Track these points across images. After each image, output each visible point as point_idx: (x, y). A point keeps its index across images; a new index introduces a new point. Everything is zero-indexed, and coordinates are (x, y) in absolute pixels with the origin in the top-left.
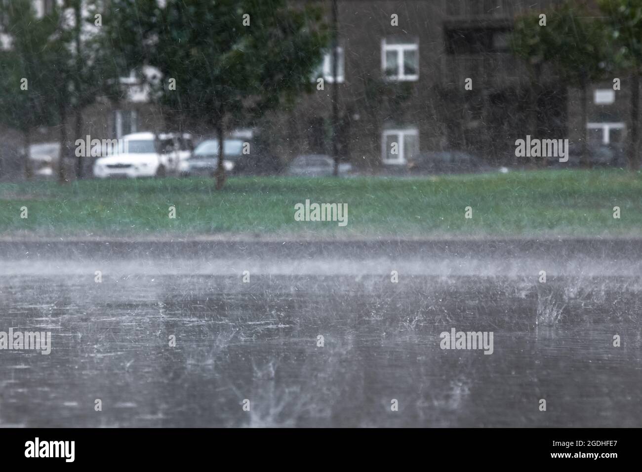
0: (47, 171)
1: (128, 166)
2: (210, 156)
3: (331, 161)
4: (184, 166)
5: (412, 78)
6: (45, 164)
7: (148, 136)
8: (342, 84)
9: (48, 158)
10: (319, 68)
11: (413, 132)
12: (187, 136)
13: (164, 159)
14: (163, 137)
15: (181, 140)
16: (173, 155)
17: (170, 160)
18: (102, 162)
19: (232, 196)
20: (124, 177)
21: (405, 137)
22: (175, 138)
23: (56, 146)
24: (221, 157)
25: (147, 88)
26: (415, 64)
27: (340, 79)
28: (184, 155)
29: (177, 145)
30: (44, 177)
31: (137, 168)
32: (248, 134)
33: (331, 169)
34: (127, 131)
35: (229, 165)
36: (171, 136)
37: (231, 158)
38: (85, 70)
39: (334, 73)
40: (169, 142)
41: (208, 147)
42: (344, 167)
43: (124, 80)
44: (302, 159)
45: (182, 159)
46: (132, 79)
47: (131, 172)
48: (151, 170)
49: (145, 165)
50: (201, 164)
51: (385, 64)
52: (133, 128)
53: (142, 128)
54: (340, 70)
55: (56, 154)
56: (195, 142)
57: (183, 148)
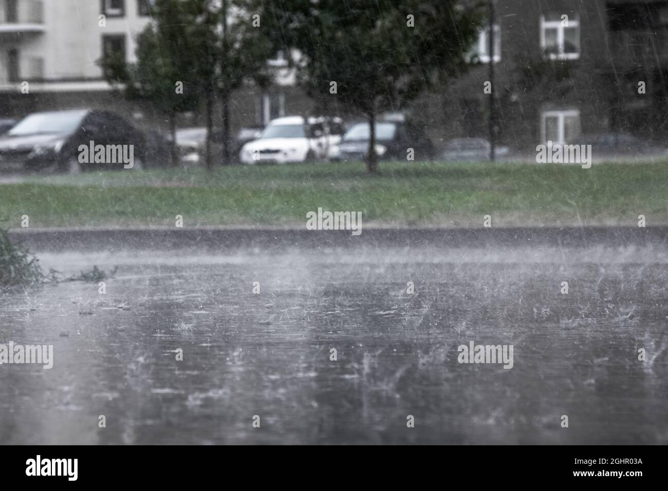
0: (194, 157)
1: (276, 151)
2: (362, 141)
3: (488, 145)
4: (334, 151)
5: (573, 56)
6: (191, 150)
7: (297, 120)
8: (499, 64)
9: (194, 144)
10: (474, 47)
11: (574, 113)
12: (337, 120)
13: (313, 143)
14: (312, 120)
15: (331, 124)
16: (323, 140)
17: (320, 145)
18: (249, 147)
19: (384, 182)
20: (273, 163)
21: (566, 118)
22: (324, 122)
23: (202, 132)
24: (373, 141)
25: (294, 71)
26: (576, 42)
27: (497, 58)
28: (335, 139)
29: (327, 129)
30: (190, 163)
31: (285, 154)
32: (400, 117)
33: (487, 152)
34: (275, 114)
35: (380, 150)
36: (321, 119)
37: (383, 142)
38: (231, 54)
39: (491, 53)
40: (319, 126)
41: (359, 131)
42: (501, 151)
43: (272, 62)
44: (456, 143)
45: (332, 144)
46: (280, 62)
47: (279, 158)
48: (300, 155)
49: (294, 150)
50: (351, 148)
51: (544, 43)
52: (282, 112)
53: (290, 112)
54: (497, 49)
55: (203, 140)
56: (346, 126)
57: (333, 132)
